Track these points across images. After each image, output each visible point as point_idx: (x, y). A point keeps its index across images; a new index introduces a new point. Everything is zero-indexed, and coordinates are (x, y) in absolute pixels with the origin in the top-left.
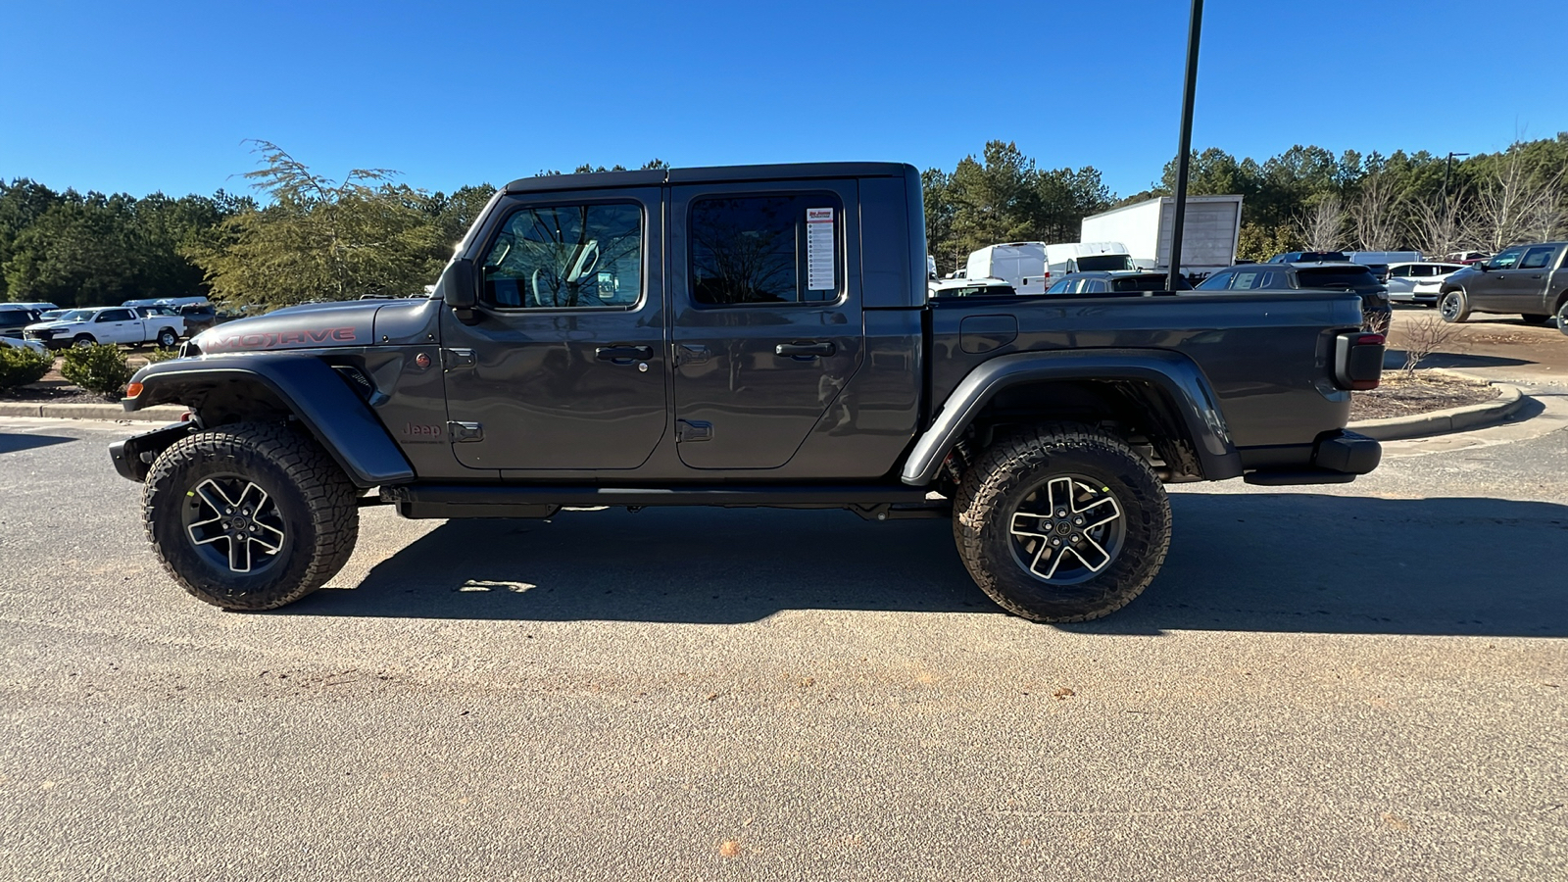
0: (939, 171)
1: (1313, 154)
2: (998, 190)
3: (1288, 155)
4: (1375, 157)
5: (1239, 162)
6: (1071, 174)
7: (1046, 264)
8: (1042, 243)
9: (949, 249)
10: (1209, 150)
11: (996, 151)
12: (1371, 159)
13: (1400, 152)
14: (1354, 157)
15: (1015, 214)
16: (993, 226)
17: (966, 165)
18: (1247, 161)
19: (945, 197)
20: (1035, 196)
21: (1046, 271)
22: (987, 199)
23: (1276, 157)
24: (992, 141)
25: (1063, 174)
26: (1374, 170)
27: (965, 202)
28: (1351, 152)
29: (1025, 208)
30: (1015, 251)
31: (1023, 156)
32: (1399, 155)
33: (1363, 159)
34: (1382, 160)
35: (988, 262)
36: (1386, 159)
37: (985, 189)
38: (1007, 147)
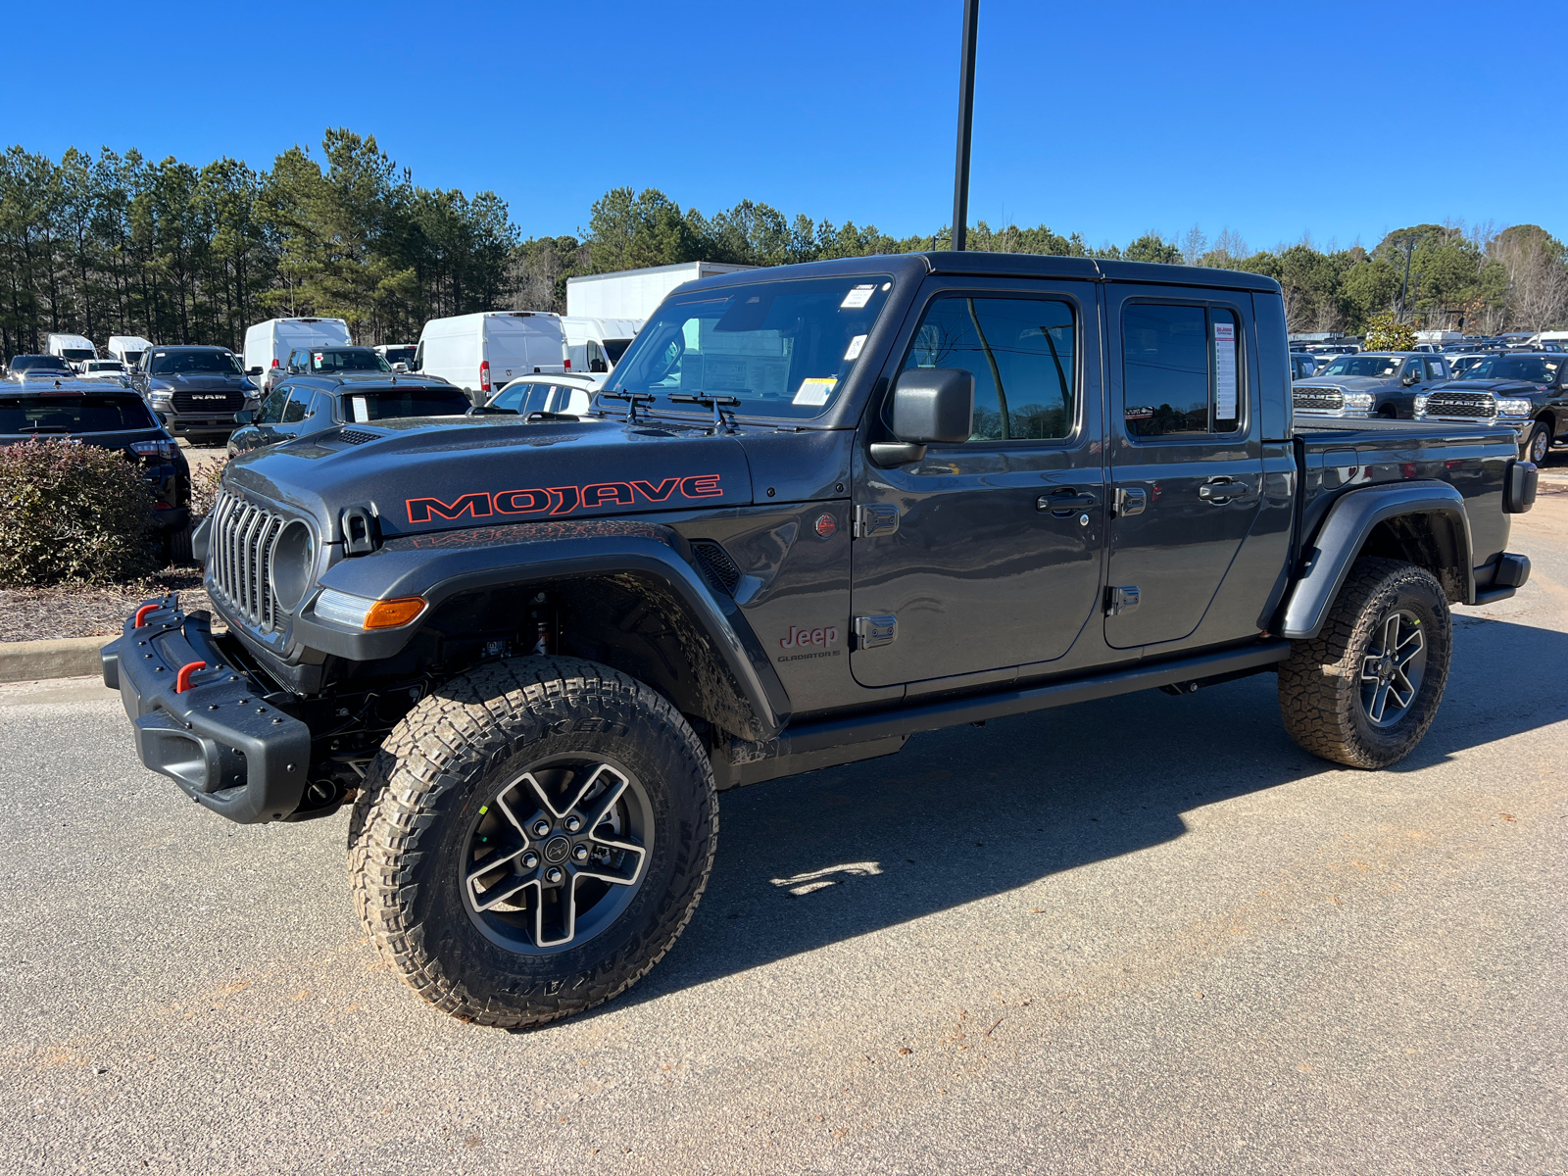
0: (242, 165)
1: (765, 214)
2: (354, 211)
3: (738, 212)
4: (827, 227)
5: (684, 213)
6: (462, 199)
7: (564, 346)
8: (555, 314)
9: (276, 303)
10: (648, 191)
11: (346, 147)
12: (823, 229)
13: (850, 225)
14: (807, 224)
15: (387, 254)
16: (352, 271)
17: (292, 162)
18: (692, 213)
19: (258, 212)
20: (416, 228)
21: (565, 359)
22: (340, 225)
23: (724, 213)
24: (335, 129)
25: (451, 198)
26: (826, 241)
27: (298, 226)
28: (803, 218)
29: (403, 245)
30: (519, 325)
31: (391, 161)
32: (849, 229)
33: (815, 228)
34: (833, 232)
35: (480, 339)
36: (837, 231)
37: (334, 208)
38: (363, 143)
